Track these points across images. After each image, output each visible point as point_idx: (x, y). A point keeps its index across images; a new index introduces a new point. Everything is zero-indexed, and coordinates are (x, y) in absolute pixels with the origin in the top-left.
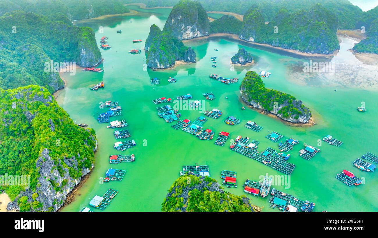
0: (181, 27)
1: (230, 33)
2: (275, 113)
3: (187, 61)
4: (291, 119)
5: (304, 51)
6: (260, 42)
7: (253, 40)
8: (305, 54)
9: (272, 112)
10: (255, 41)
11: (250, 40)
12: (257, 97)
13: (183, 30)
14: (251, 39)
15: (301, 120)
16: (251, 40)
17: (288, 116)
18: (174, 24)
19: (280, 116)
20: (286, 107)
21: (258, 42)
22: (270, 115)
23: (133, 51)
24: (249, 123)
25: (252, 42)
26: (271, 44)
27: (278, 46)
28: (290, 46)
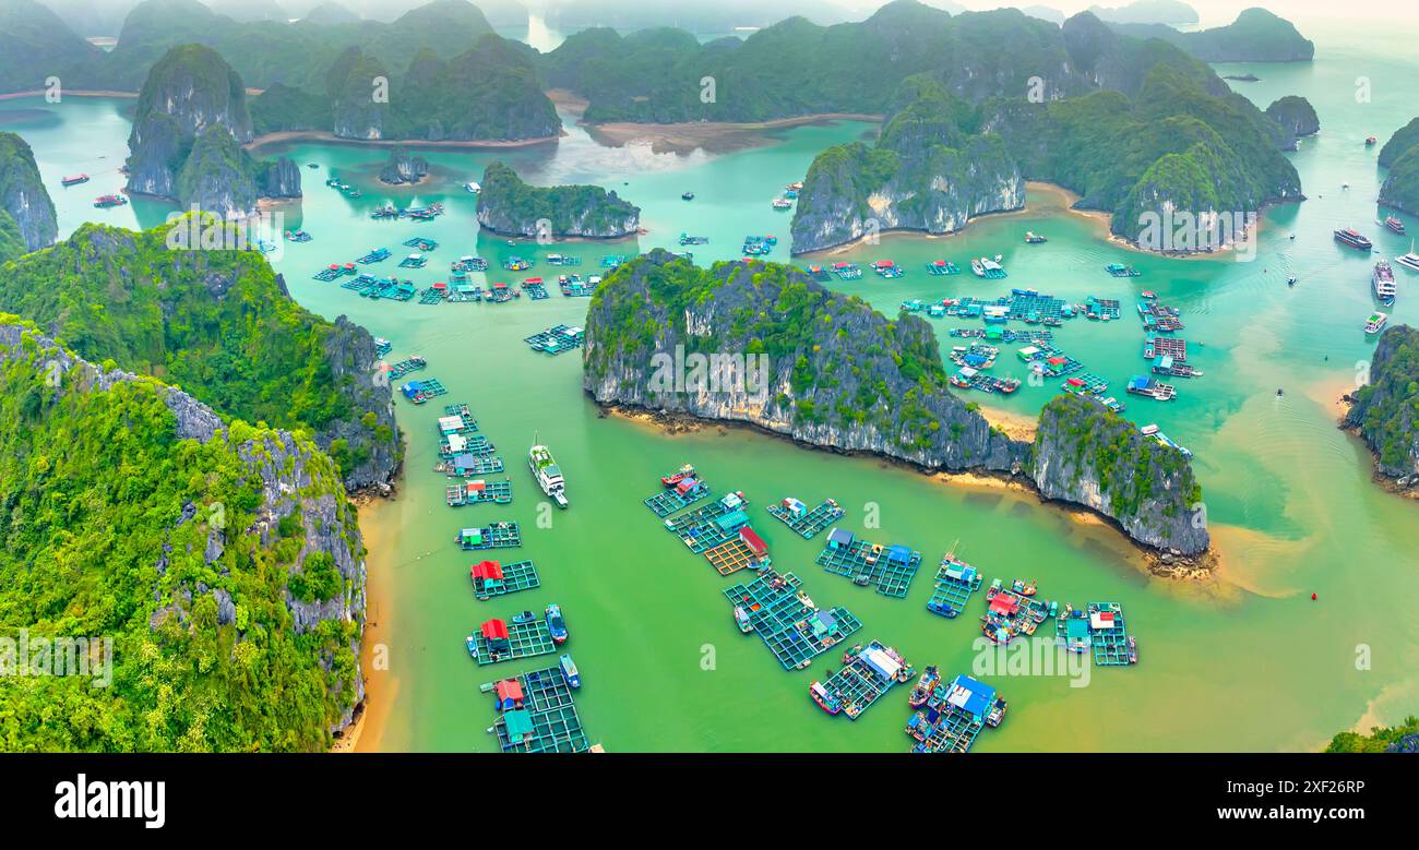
0: (194, 120)
1: (300, 131)
2: (577, 232)
3: (279, 196)
4: (614, 230)
5: (506, 137)
6: (396, 136)
7: (378, 136)
8: (510, 144)
9: (571, 232)
10: (385, 137)
11: (370, 137)
12: (532, 209)
13: (201, 128)
14: (372, 133)
15: (629, 227)
16: (374, 134)
17: (606, 228)
18: (173, 114)
19: (590, 233)
20: (596, 208)
21: (392, 139)
22: (568, 240)
23: (102, 199)
24: (550, 257)
25: (376, 139)
26: (426, 137)
27: (445, 139)
28: (472, 132)
